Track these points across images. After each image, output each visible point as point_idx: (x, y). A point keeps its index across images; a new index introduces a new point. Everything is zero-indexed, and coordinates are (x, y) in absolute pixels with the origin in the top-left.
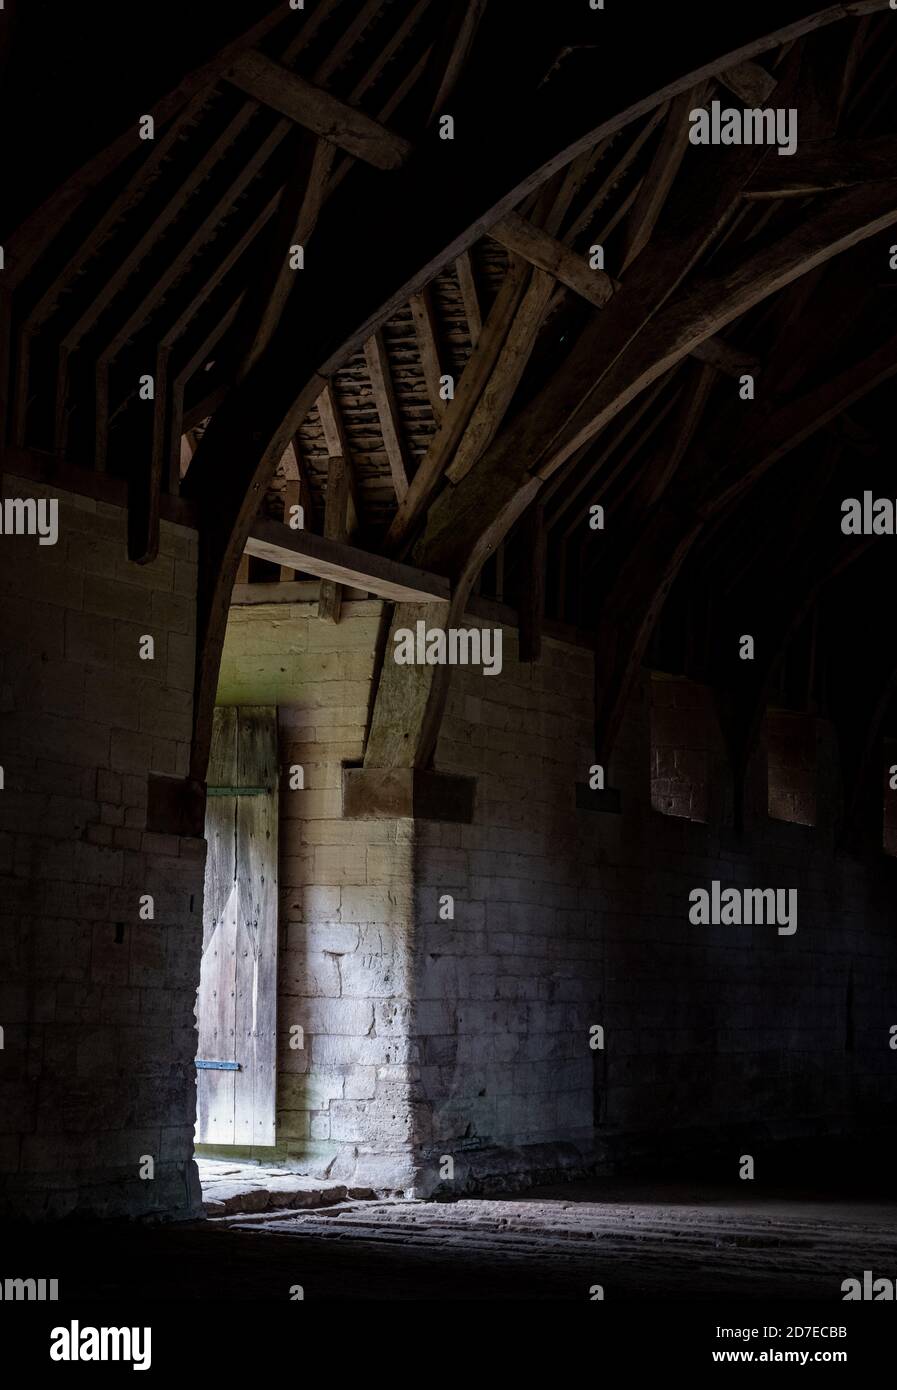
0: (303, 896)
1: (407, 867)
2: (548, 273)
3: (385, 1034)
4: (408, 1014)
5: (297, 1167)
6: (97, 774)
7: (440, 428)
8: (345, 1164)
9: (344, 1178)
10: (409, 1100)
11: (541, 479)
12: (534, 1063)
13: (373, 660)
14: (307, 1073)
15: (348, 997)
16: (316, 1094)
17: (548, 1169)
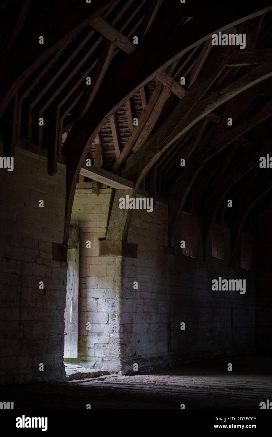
0: (86, 280)
1: (120, 271)
2: (168, 88)
3: (112, 323)
4: (120, 317)
5: (84, 365)
6: (39, 242)
7: (131, 135)
8: (99, 364)
9: (99, 368)
10: (120, 344)
11: (162, 152)
12: (152, 332)
13: (109, 207)
14: (87, 335)
15: (100, 312)
16: (90, 342)
17: (157, 365)
